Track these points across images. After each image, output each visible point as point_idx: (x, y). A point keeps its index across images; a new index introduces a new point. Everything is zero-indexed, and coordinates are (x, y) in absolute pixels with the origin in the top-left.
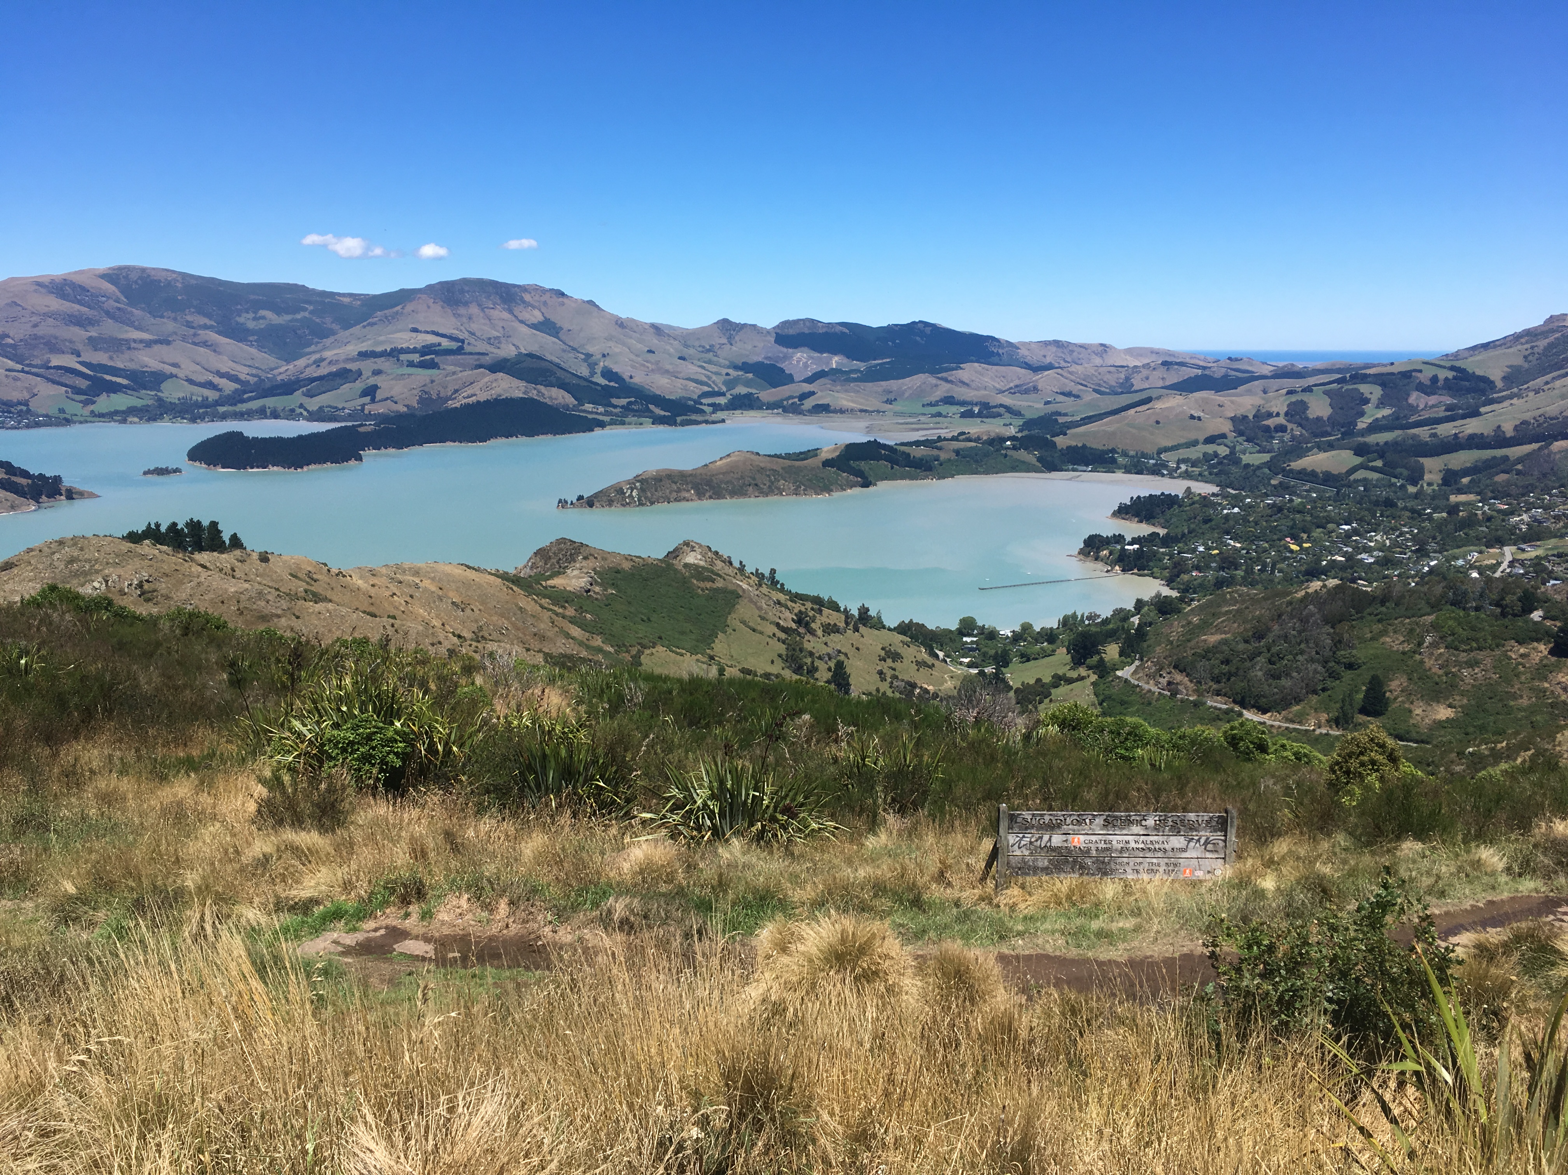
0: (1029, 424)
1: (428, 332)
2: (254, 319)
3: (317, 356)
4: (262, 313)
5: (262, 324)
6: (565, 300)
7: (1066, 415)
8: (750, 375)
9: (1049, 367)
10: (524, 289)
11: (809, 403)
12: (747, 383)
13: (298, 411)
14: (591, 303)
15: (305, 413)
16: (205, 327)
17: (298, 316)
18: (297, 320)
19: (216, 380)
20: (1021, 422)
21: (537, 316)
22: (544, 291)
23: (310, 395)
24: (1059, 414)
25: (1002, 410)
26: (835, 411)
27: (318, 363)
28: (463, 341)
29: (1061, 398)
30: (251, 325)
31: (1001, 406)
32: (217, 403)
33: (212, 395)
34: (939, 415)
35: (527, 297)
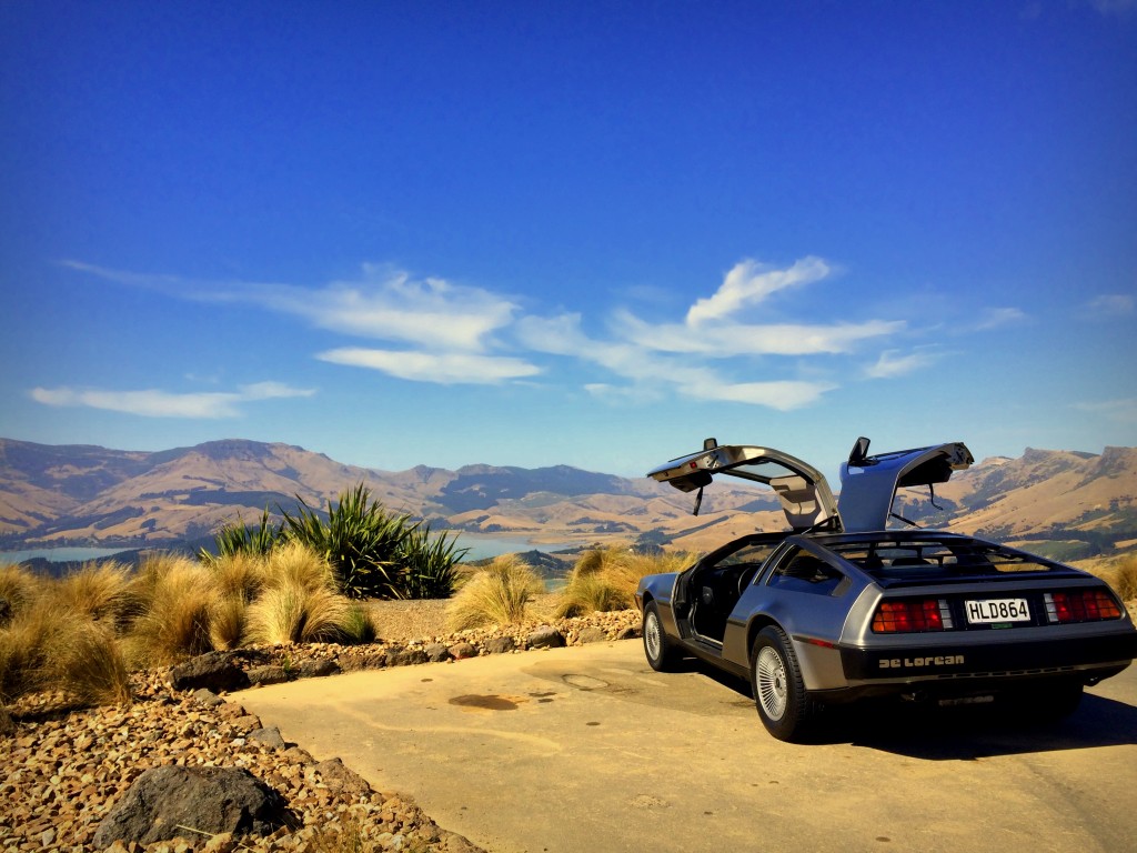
0: (644, 536)
1: (196, 479)
2: (60, 471)
3: (108, 498)
4: (66, 467)
5: (65, 476)
6: (303, 453)
7: (668, 529)
8: (441, 505)
9: (654, 496)
10: (272, 446)
11: (484, 525)
12: (439, 511)
13: (90, 540)
14: (323, 455)
15: (96, 542)
16: (20, 478)
17: (95, 469)
18: (93, 472)
19: (25, 518)
20: (638, 534)
21: (280, 466)
22: (287, 447)
23: (100, 527)
24: (665, 529)
25: (624, 527)
26: (504, 530)
27: (108, 503)
28: (224, 484)
29: (663, 518)
30: (56, 476)
31: (623, 523)
32: (24, 536)
33: (21, 530)
34: (579, 531)
35: (274, 452)
